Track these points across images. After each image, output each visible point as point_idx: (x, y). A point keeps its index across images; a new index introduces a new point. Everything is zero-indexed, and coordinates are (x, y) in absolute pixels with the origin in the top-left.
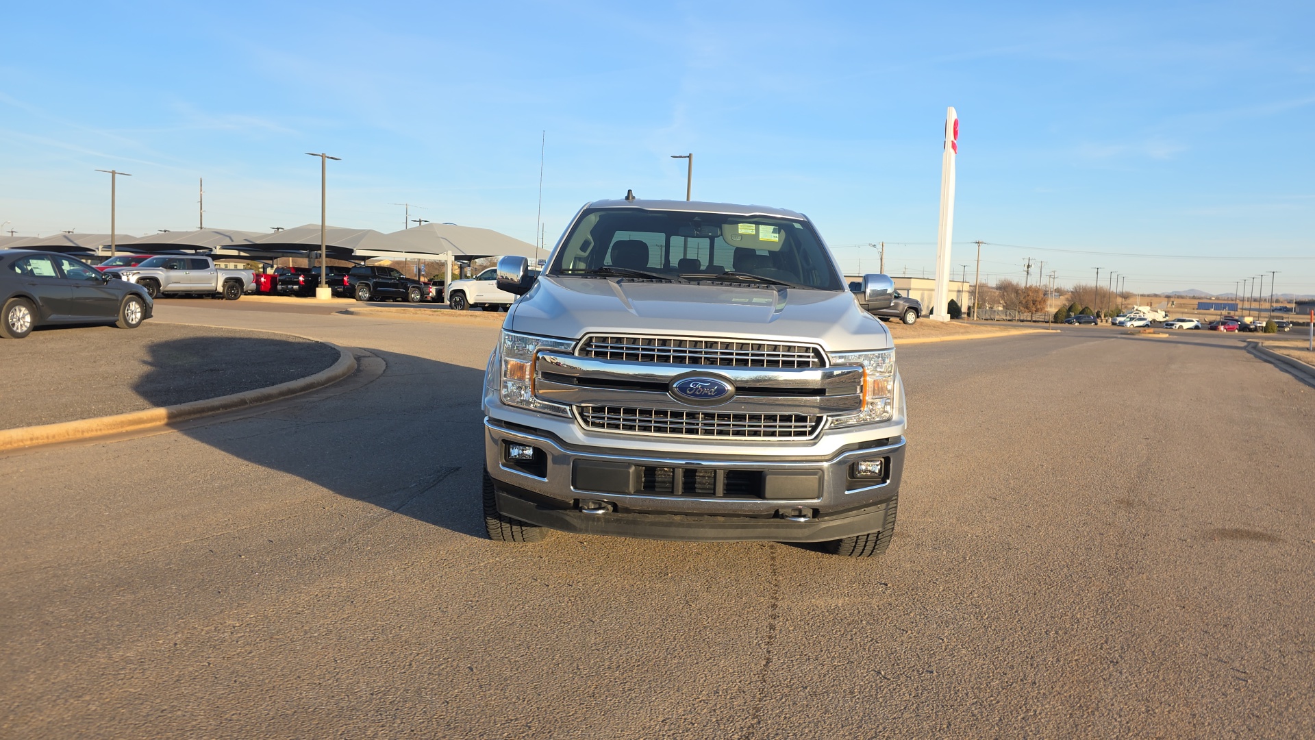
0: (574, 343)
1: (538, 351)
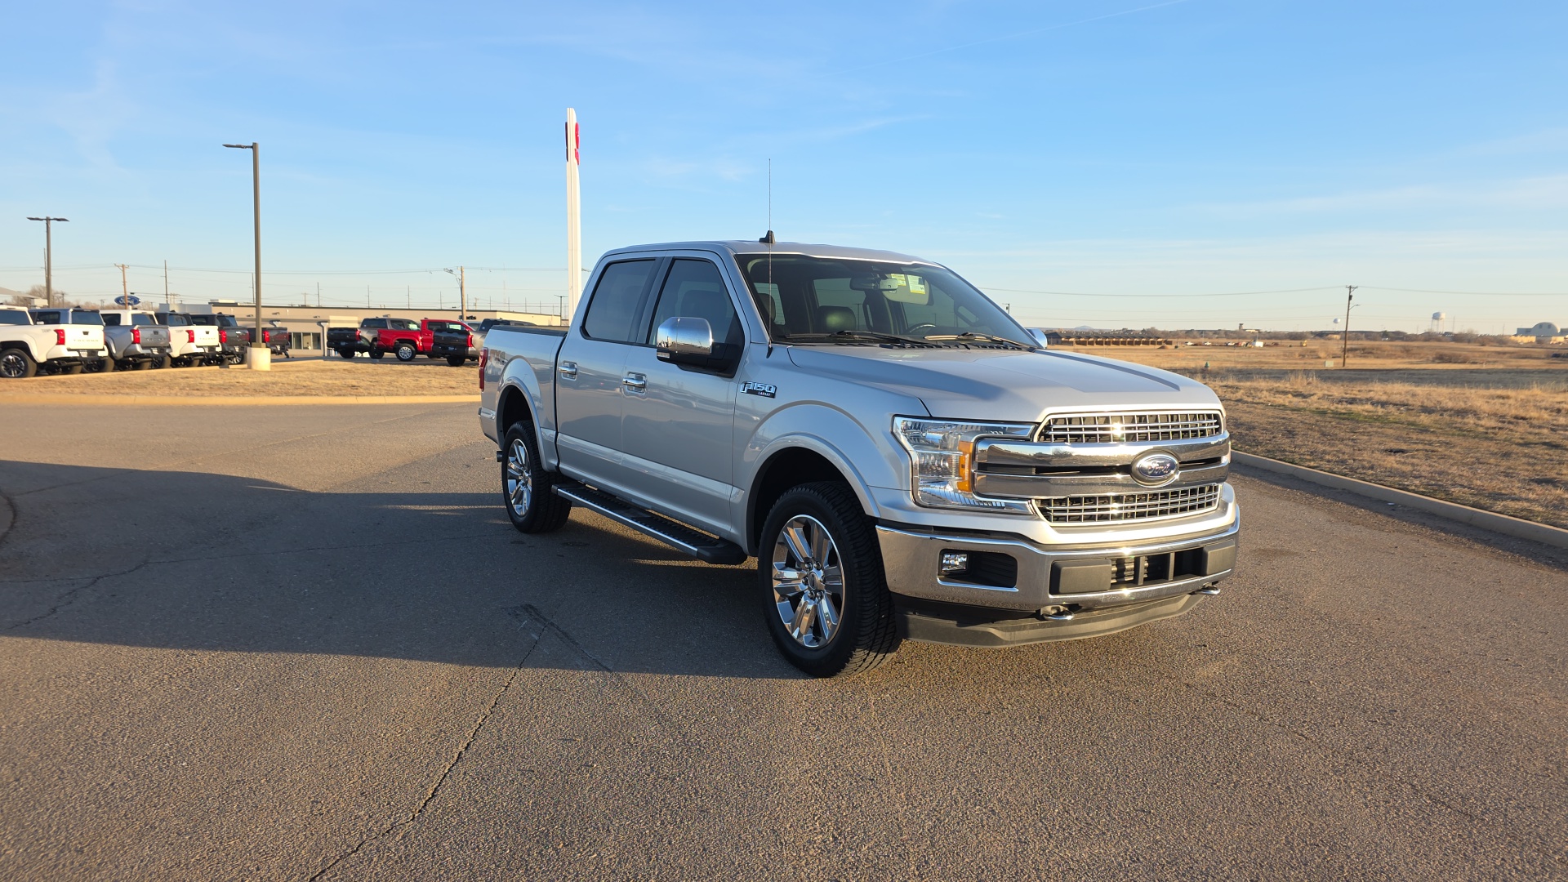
0: (1032, 427)
1: (978, 440)
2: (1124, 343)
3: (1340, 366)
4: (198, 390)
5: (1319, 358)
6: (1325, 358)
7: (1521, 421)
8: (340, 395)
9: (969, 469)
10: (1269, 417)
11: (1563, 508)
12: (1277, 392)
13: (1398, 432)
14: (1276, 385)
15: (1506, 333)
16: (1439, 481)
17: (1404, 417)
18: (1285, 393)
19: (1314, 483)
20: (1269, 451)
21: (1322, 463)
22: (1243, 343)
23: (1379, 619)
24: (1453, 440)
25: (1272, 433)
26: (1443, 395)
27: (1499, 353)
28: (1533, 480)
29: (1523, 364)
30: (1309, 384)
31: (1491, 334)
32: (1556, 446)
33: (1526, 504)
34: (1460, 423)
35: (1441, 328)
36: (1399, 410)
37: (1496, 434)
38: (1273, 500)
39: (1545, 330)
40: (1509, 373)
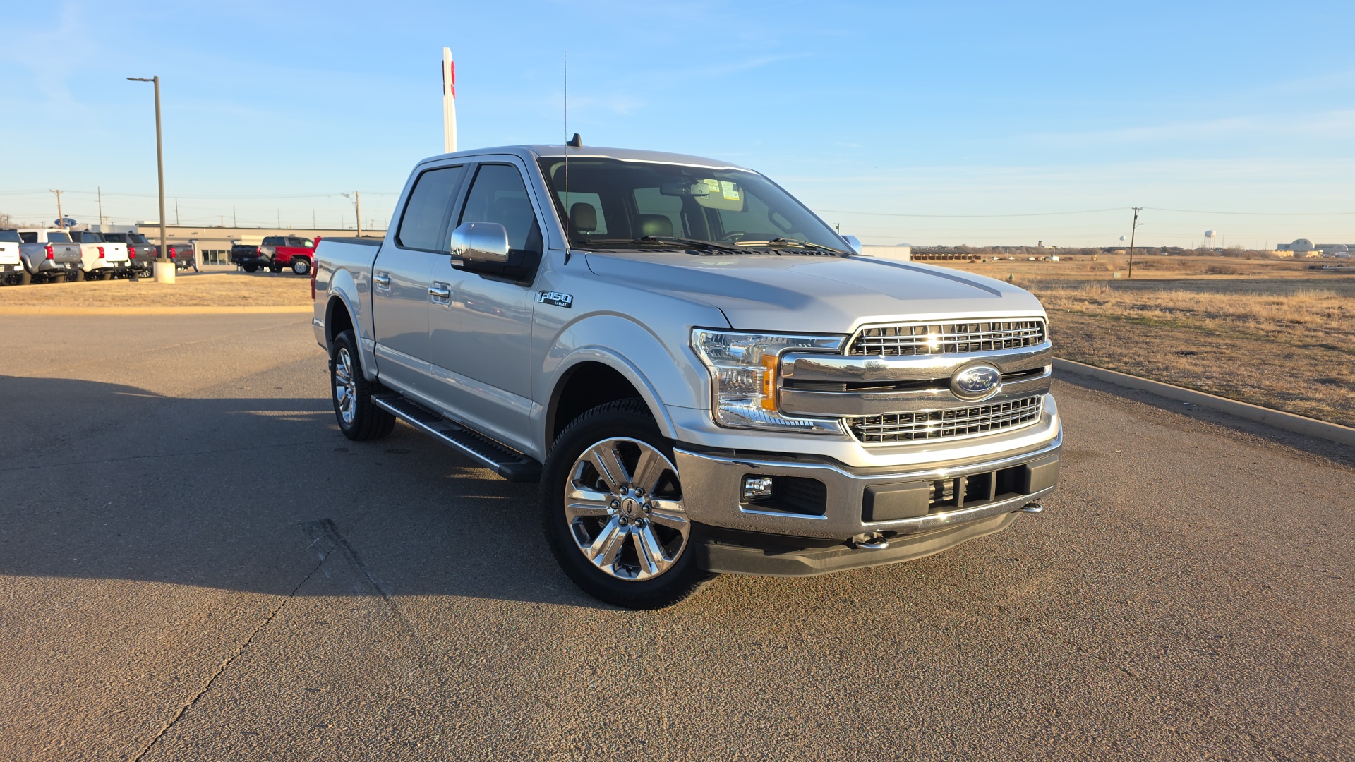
0: (843, 339)
1: (784, 354)
2: (939, 258)
3: (1126, 277)
4: (100, 301)
5: (1108, 270)
6: (1113, 270)
7: (1296, 325)
8: (229, 305)
9: (774, 385)
10: (1068, 323)
11: (1350, 407)
12: (1075, 299)
13: (1187, 336)
14: (1074, 294)
15: (1269, 248)
16: (1230, 381)
17: (1191, 321)
18: (1082, 300)
19: (1113, 383)
20: (1070, 354)
21: (1119, 364)
22: (1042, 258)
23: (1190, 526)
24: (1238, 342)
25: (1073, 337)
26: (1221, 301)
27: (1262, 265)
28: (1317, 380)
29: (1284, 275)
30: (1102, 292)
31: (1255, 249)
32: (1333, 348)
33: (1314, 404)
34: (1243, 327)
35: (1213, 244)
36: (1185, 315)
37: (1276, 337)
38: (1076, 401)
39: (1301, 245)
40: (1275, 282)
